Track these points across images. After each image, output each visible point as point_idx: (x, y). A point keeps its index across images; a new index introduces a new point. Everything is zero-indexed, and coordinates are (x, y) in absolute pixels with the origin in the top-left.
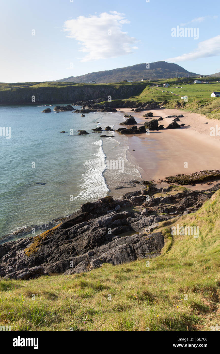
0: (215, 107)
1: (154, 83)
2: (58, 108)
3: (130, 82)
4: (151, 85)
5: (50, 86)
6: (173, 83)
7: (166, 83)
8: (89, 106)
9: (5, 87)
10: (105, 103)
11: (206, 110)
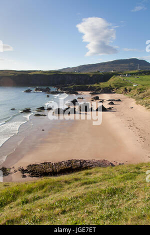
0: (148, 94)
1: (120, 73)
2: (37, 89)
3: (101, 72)
4: (117, 74)
5: (42, 73)
6: (135, 74)
7: (128, 74)
8: (61, 89)
9: (11, 74)
10: (73, 87)
11: (141, 96)
